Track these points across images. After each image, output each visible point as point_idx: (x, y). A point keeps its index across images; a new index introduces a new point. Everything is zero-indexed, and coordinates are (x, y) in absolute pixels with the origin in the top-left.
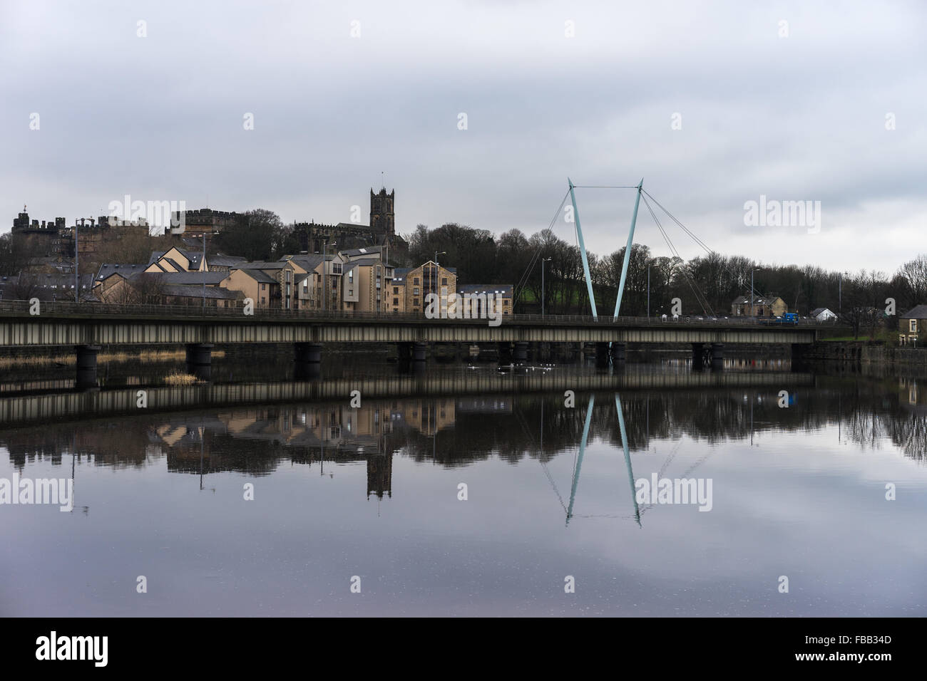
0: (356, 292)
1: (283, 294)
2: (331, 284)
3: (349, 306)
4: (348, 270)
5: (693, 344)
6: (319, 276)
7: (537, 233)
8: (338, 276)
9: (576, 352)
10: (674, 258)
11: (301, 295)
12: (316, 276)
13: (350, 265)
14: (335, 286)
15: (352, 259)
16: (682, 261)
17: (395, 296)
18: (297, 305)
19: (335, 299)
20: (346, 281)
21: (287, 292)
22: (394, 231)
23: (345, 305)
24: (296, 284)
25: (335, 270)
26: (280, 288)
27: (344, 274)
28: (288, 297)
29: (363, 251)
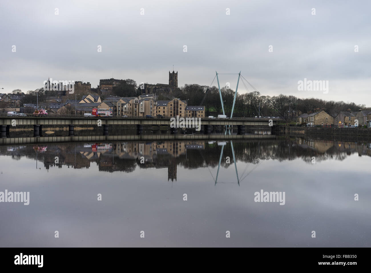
0: (144, 109)
1: (117, 110)
2: (134, 107)
3: (141, 114)
4: (141, 102)
5: (238, 125)
6: (131, 104)
7: (223, 87)
8: (137, 104)
9: (222, 129)
10: (268, 96)
11: (124, 110)
12: (129, 104)
13: (142, 100)
14: (136, 107)
15: (143, 98)
16: (270, 97)
17: (164, 110)
18: (123, 113)
19: (136, 111)
20: (140, 105)
21: (119, 109)
22: (177, 86)
23: (140, 113)
24: (122, 107)
25: (136, 102)
26: (116, 108)
27: (139, 103)
28: (119, 111)
29: (147, 95)
